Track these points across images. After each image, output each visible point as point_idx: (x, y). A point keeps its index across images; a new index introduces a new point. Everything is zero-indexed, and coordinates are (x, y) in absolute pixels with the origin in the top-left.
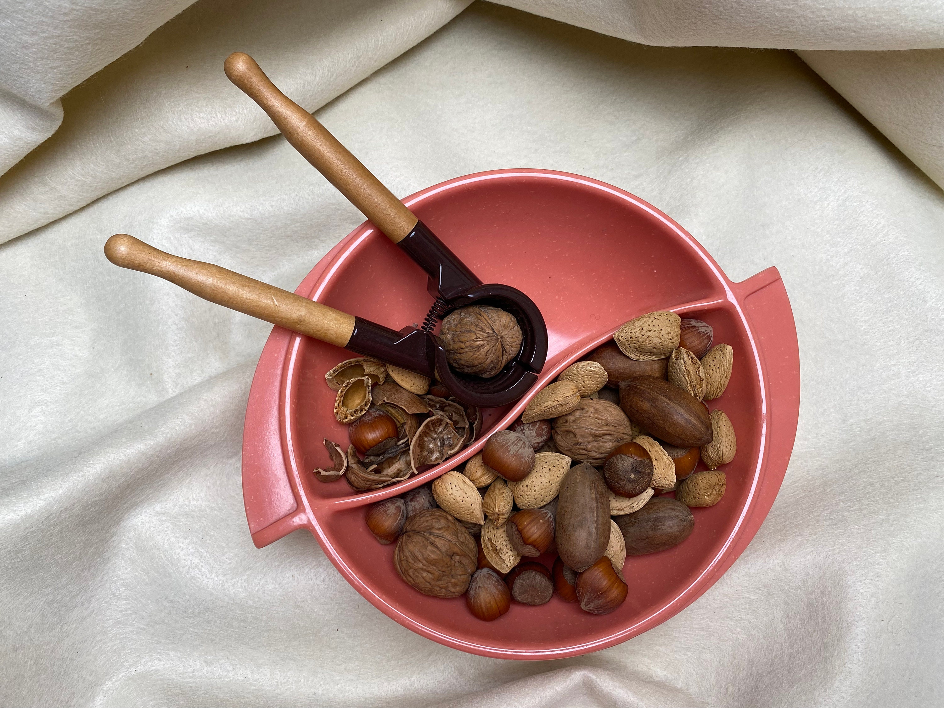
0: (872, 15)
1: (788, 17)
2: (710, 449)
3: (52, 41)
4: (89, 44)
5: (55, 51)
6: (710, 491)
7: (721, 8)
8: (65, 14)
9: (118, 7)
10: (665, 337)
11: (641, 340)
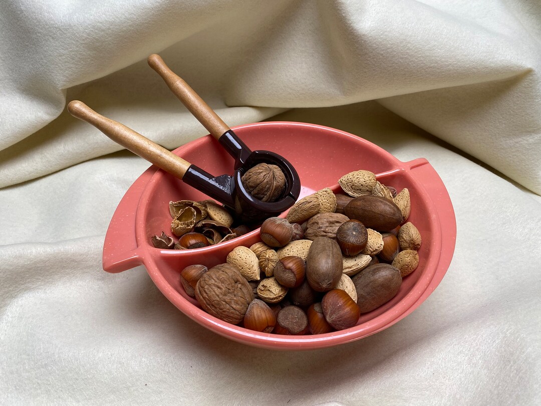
0: (443, 60)
1: (406, 62)
2: (404, 236)
3: (73, 53)
4: (89, 58)
5: (73, 59)
6: (408, 255)
7: (375, 59)
8: (83, 40)
9: (107, 40)
10: (367, 179)
11: (353, 180)
